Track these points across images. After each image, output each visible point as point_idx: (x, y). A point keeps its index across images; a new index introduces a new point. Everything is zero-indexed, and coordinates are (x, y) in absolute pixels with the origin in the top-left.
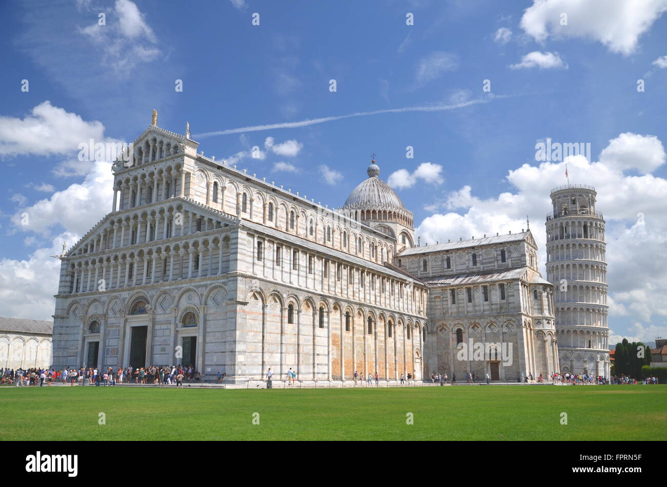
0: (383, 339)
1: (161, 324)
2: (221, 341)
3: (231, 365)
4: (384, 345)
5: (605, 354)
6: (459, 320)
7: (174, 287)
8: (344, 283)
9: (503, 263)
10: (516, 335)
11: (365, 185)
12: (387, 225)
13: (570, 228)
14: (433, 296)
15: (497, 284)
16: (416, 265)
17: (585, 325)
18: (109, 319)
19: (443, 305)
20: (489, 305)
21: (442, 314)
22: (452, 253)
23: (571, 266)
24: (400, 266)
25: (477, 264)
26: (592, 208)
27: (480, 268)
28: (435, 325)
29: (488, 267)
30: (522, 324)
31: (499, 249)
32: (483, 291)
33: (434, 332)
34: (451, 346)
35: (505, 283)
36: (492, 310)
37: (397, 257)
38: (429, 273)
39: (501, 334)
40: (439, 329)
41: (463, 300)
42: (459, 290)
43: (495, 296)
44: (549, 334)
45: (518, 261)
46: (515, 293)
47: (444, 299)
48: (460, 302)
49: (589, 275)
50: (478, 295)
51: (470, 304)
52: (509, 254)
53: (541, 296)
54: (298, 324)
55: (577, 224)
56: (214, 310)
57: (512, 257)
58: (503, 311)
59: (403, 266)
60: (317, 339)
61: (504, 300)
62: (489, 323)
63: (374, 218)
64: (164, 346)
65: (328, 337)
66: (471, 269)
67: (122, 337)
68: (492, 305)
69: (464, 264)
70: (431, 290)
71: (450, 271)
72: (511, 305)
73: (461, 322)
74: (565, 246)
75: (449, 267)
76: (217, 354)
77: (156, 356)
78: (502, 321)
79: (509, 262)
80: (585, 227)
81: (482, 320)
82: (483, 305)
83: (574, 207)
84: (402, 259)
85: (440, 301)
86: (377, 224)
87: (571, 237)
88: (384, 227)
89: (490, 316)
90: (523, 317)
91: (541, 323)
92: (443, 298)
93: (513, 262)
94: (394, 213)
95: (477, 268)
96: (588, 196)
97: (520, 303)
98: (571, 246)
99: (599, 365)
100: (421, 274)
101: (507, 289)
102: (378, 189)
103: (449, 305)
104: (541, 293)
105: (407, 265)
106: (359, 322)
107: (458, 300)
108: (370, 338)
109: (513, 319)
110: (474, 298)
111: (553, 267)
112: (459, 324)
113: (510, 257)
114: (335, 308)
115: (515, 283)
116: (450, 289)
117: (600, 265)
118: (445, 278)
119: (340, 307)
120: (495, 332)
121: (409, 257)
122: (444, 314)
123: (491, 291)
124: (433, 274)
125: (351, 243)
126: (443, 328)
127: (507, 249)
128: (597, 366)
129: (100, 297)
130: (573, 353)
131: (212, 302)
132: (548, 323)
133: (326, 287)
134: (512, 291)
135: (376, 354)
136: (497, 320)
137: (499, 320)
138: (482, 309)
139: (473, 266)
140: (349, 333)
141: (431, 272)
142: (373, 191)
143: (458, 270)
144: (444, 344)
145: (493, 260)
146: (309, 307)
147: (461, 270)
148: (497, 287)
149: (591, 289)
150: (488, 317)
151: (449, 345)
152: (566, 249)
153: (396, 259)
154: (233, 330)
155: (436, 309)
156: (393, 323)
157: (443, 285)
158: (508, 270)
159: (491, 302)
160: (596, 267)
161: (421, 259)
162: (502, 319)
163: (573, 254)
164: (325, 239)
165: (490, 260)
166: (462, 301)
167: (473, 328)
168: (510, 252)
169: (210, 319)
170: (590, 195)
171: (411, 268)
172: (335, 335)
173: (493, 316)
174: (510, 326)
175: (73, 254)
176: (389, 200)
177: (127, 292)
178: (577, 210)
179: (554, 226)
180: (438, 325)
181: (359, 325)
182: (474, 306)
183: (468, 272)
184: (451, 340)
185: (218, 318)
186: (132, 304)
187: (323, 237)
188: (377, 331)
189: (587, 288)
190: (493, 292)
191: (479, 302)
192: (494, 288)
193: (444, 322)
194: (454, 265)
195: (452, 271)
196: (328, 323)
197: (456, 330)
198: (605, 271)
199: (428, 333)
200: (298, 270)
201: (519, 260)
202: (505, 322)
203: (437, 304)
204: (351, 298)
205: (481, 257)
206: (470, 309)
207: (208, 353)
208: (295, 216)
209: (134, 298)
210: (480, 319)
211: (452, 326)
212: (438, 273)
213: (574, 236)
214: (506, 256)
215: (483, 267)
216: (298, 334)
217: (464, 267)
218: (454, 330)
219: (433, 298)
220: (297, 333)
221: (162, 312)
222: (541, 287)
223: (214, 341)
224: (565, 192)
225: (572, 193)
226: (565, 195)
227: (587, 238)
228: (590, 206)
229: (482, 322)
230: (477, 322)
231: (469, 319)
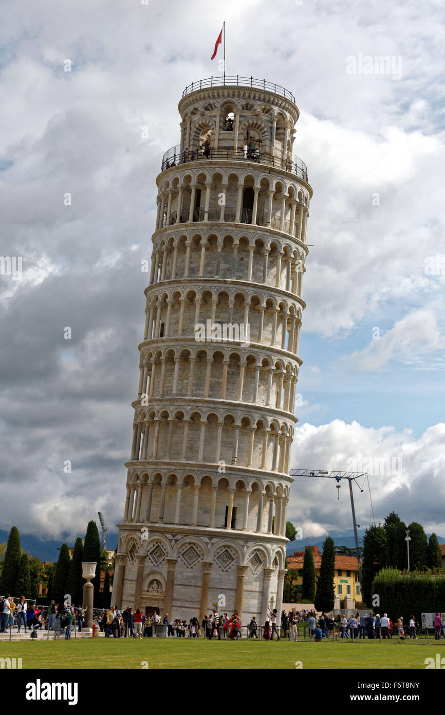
5: (268, 545)
13: (208, 191)
23: (199, 296)
26: (277, 145)
55: (225, 181)
74: (189, 243)
80: (248, 193)
83: (226, 136)
87: (206, 216)
96: (267, 111)
98: (204, 242)
99: (247, 576)
117: (279, 300)
128: (240, 580)
130: (176, 541)
149: (244, 362)
152: (192, 249)
160: (264, 305)
170: (276, 110)
198: (295, 320)
213: (214, 215)
224: (209, 96)
225: (226, 100)
226: (210, 105)
227: (250, 223)
228: (271, 141)
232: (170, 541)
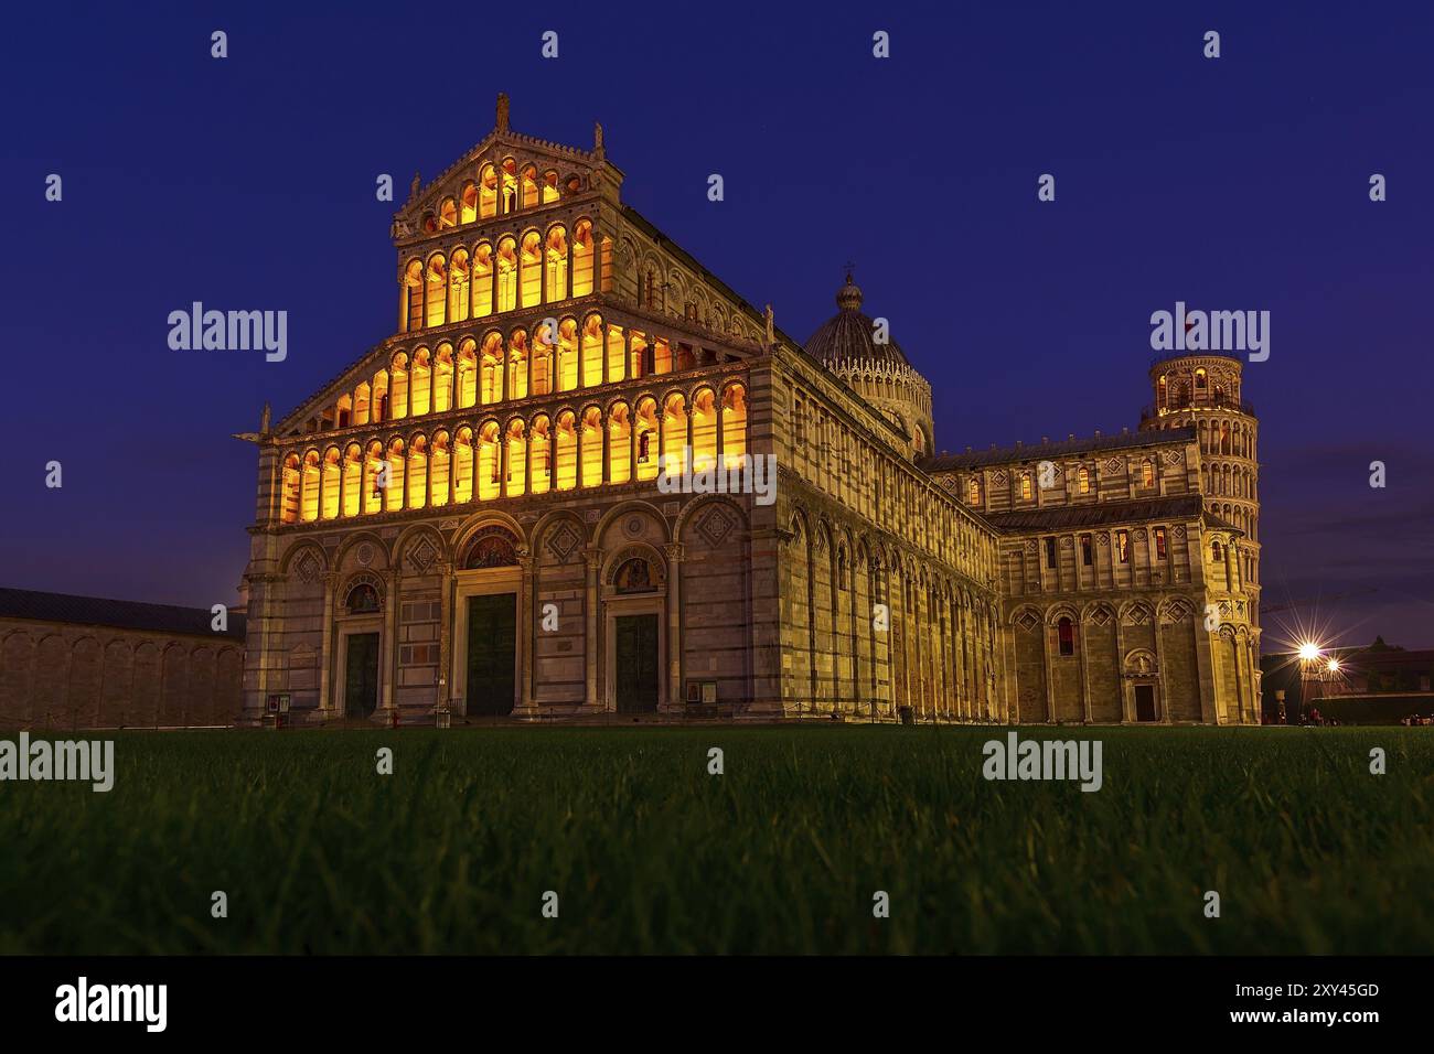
1: (557, 589)
2: (727, 623)
3: (769, 677)
7: (589, 502)
9: (1149, 488)
14: (1006, 553)
15: (1150, 527)
18: (405, 581)
19: (1027, 569)
20: (1129, 570)
21: (1027, 588)
22: (1034, 466)
26: (1235, 395)
27: (1096, 496)
28: (1011, 609)
29: (1115, 494)
30: (1205, 608)
31: (1137, 459)
32: (1117, 542)
33: (1009, 625)
34: (1048, 654)
35: (1167, 525)
36: (1138, 580)
38: (984, 508)
39: (1159, 628)
40: (1020, 619)
41: (1074, 559)
42: (1064, 539)
43: (1144, 552)
44: (1243, 631)
45: (1182, 484)
46: (1190, 545)
47: (1030, 558)
48: (1066, 563)
50: (1107, 551)
52: (1162, 469)
53: (1225, 555)
54: (853, 591)
56: (706, 553)
57: (1166, 474)
58: (1161, 582)
61: (1163, 560)
62: (1130, 606)
64: (565, 639)
66: (1077, 498)
67: (446, 621)
68: (1137, 569)
69: (1061, 489)
70: (1002, 539)
72: (1180, 571)
76: (718, 654)
77: (545, 661)
78: (1160, 602)
79: (1161, 485)
81: (1116, 601)
82: (1118, 571)
83: (1202, 392)
85: (1022, 562)
89: (1133, 593)
92: (1028, 555)
93: (1171, 485)
95: (1090, 496)
96: (1228, 372)
101: (1170, 538)
103: (1043, 571)
104: (1225, 549)
106: (922, 597)
107: (1063, 560)
108: (936, 631)
109: (1185, 598)
110: (1096, 557)
112: (1063, 608)
113: (1162, 475)
114: (894, 563)
115: (1188, 525)
116: (1044, 538)
119: (899, 561)
120: (1144, 624)
122: (1032, 587)
123: (1135, 541)
124: (994, 510)
126: (1028, 617)
127: (1155, 459)
129: (374, 530)
131: (696, 536)
134: (1182, 541)
136: (1150, 599)
137: (1154, 599)
138: (1115, 577)
140: (911, 618)
141: (987, 505)
143: (1048, 501)
144: (1031, 650)
145: (1126, 480)
146: (862, 556)
147: (1055, 501)
148: (1150, 534)
150: (1131, 595)
151: (1044, 650)
154: (769, 597)
155: (1012, 578)
159: (1134, 563)
161: (968, 477)
165: (1120, 481)
166: (1071, 562)
167: (1095, 616)
168: (1162, 464)
169: (695, 573)
172: (895, 621)
173: (1141, 592)
174: (1178, 612)
175: (291, 430)
177: (457, 518)
180: (1018, 611)
181: (923, 603)
182: (1097, 572)
183: (1071, 504)
184: (1047, 640)
185: (716, 572)
186: (468, 544)
190: (1139, 544)
191: (1110, 563)
192: (1141, 535)
193: (1032, 605)
194: (1040, 492)
195: (1035, 502)
196: (887, 593)
197: (1057, 620)
201: (1182, 481)
202: (1167, 604)
203: (1014, 567)
205: (1099, 474)
206: (1089, 578)
207: (693, 651)
209: (473, 530)
211: (1052, 615)
212: (1003, 506)
214: (1155, 473)
215: (1105, 495)
216: (853, 615)
217: (1062, 494)
218: (1053, 621)
219: (1006, 556)
220: (851, 612)
221: (556, 562)
223: (705, 624)
225: (1199, 366)
228: (1232, 393)
229: (1118, 605)
230: (1104, 604)
231: (1087, 598)
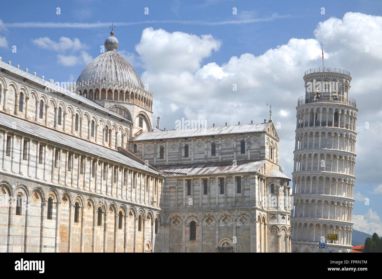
0: (113, 231)
4: (113, 237)
5: (347, 249)
6: (194, 212)
8: (75, 172)
9: (243, 154)
10: (249, 229)
11: (102, 59)
12: (123, 107)
13: (321, 115)
14: (168, 186)
15: (234, 176)
16: (153, 152)
17: (329, 219)
19: (178, 196)
20: (224, 198)
21: (176, 205)
22: (190, 141)
23: (319, 155)
24: (135, 151)
25: (216, 154)
26: (345, 94)
27: (218, 158)
28: (168, 216)
29: (227, 157)
30: (255, 219)
31: (238, 140)
32: (219, 183)
33: (167, 224)
34: (184, 239)
35: (242, 176)
36: (227, 203)
37: (132, 142)
38: (165, 161)
39: (235, 228)
40: (173, 221)
41: (199, 191)
42: (195, 181)
43: (231, 189)
44: (284, 229)
45: (258, 154)
46: (251, 187)
47: (179, 190)
48: (195, 193)
49: (337, 166)
50: (215, 188)
51: (205, 196)
52: (249, 145)
53: (278, 191)
54: (27, 215)
55: (328, 111)
57: (251, 148)
58: (238, 205)
59: (139, 152)
60: (45, 230)
61: (239, 194)
62: (223, 217)
63: (110, 98)
65: (56, 229)
66: (209, 158)
68: (227, 198)
69: (202, 153)
70: (167, 179)
71: (187, 160)
72: (247, 199)
73: (195, 214)
74: (314, 134)
75: (187, 155)
78: (236, 215)
79: (248, 154)
80: (336, 114)
81: (217, 213)
82: (219, 198)
84: (137, 144)
85: (175, 192)
86: (113, 104)
87: (321, 124)
88: (120, 108)
89: (224, 210)
90: (258, 212)
91: (276, 218)
92: (178, 188)
93: (253, 154)
94: (132, 93)
95: (215, 158)
96: (341, 81)
97: (255, 198)
98: (320, 134)
100: (157, 161)
101: (243, 182)
102: (116, 66)
103: (184, 196)
104: (278, 188)
105: (143, 151)
106: (88, 213)
107: (194, 191)
108: (99, 230)
109: (248, 213)
110: (209, 191)
111: (301, 155)
112: (192, 216)
113: (249, 148)
114: (64, 199)
115: (251, 176)
116: (186, 180)
117: (349, 156)
118: (182, 167)
119: (69, 198)
120: (229, 225)
121: (145, 142)
122: (178, 205)
123: (227, 183)
124: (170, 163)
125: (83, 126)
126: (176, 220)
127: (247, 140)
130: (314, 248)
132: (283, 218)
133: (56, 177)
134: (248, 184)
135: (104, 246)
136: (231, 213)
137: (234, 213)
138: (217, 201)
139: (212, 156)
140: (77, 225)
141: (167, 160)
142: (110, 67)
143: (196, 159)
144: (176, 237)
145: (232, 151)
146: (37, 198)
147: (200, 159)
148: (234, 180)
149: (337, 180)
150: (223, 211)
151: (182, 237)
152: (315, 137)
153: (131, 144)
155: (170, 200)
156: (124, 214)
157: (179, 175)
158: (246, 162)
159: (226, 195)
160: (344, 158)
161: (158, 145)
162: (236, 213)
163: (321, 142)
164: (55, 122)
165: (230, 151)
166: (197, 193)
167: (207, 221)
168: (249, 143)
170: (344, 80)
171: (147, 155)
172: (63, 227)
173: (228, 209)
174: (244, 220)
176: (127, 79)
178: (329, 96)
179: (305, 111)
180: (172, 217)
181: (89, 216)
182: (210, 198)
183: (206, 161)
184: (184, 232)
187: (54, 120)
188: (107, 222)
189: (334, 179)
190: (229, 185)
191: (215, 194)
192: (230, 180)
193: (178, 214)
194: (193, 154)
195: (190, 160)
196: (57, 214)
197: (189, 222)
198: (354, 163)
199: (161, 225)
200: (29, 160)
201: (258, 152)
202: (240, 216)
203: (172, 194)
204: (82, 188)
205: (220, 147)
206: (205, 201)
208: (25, 98)
210: (215, 212)
211: (186, 218)
212: (175, 161)
213: (324, 124)
214: (246, 147)
215: (222, 158)
216: (26, 226)
217: (203, 156)
218: (187, 222)
219: (167, 188)
220: (24, 225)
222: (279, 181)
224: (319, 76)
225: (325, 77)
226: (319, 79)
227: (337, 127)
228: (343, 93)
229: (217, 216)
230: (211, 215)
231: (203, 212)
232: (312, 248)
